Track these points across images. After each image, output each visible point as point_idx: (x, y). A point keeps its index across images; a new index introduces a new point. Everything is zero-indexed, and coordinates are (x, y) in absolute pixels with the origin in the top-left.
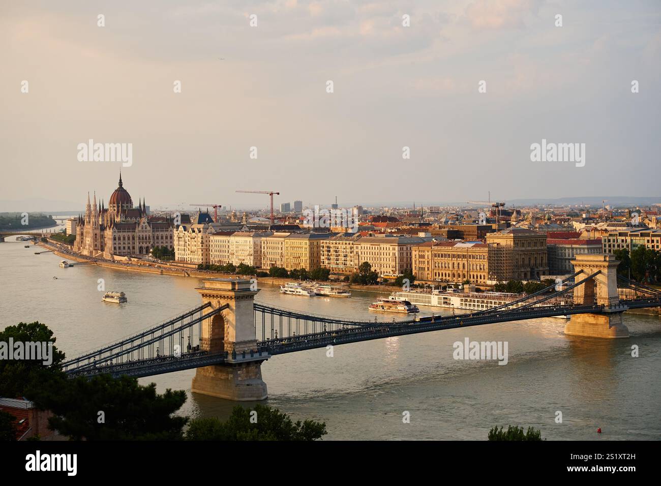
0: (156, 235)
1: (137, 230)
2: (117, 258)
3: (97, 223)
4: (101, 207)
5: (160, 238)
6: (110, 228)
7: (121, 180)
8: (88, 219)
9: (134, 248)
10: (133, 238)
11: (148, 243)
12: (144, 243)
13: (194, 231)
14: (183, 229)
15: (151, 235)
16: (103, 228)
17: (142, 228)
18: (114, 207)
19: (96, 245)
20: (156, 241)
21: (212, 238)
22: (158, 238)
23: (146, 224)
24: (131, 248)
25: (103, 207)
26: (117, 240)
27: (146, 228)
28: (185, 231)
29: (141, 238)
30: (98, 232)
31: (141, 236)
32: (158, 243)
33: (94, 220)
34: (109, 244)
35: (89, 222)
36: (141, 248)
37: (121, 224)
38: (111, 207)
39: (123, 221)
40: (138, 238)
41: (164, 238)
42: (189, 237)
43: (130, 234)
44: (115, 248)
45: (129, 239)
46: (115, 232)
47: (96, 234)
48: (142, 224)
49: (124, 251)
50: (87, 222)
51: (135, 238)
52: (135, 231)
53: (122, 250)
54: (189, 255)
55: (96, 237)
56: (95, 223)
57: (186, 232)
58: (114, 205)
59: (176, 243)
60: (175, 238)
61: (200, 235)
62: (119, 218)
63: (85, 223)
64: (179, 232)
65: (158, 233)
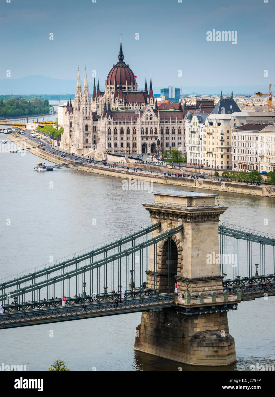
0: (165, 128)
1: (139, 121)
2: (112, 159)
3: (88, 110)
4: (96, 90)
5: (170, 132)
6: (103, 117)
7: (121, 52)
8: (77, 106)
9: (134, 145)
10: (134, 133)
11: (154, 139)
12: (149, 139)
13: (211, 124)
14: (197, 120)
15: (158, 128)
16: (96, 118)
17: (147, 118)
18: (111, 88)
19: (87, 141)
20: (165, 136)
21: (235, 133)
22: (167, 133)
23: (152, 113)
24: (131, 146)
25: (98, 89)
26: (112, 134)
27: (151, 118)
28: (200, 122)
29: (145, 131)
30: (90, 123)
31: (145, 129)
32: (167, 138)
33: (84, 106)
34: (103, 138)
35: (79, 109)
36: (144, 146)
37: (117, 112)
38: (108, 88)
39: (121, 108)
40: (140, 132)
41: (177, 132)
42: (205, 131)
43: (131, 127)
44: (109, 145)
45: (128, 132)
46: (109, 122)
47: (87, 126)
48: (147, 113)
49: (122, 149)
50: (76, 110)
51: (137, 132)
52: (136, 122)
53: (119, 148)
54: (204, 156)
55: (87, 130)
56: (86, 110)
57: (201, 125)
58: (112, 86)
59: (188, 139)
60: (188, 133)
61: (219, 129)
62: (117, 103)
63: (74, 111)
64: (192, 124)
65: (168, 126)
